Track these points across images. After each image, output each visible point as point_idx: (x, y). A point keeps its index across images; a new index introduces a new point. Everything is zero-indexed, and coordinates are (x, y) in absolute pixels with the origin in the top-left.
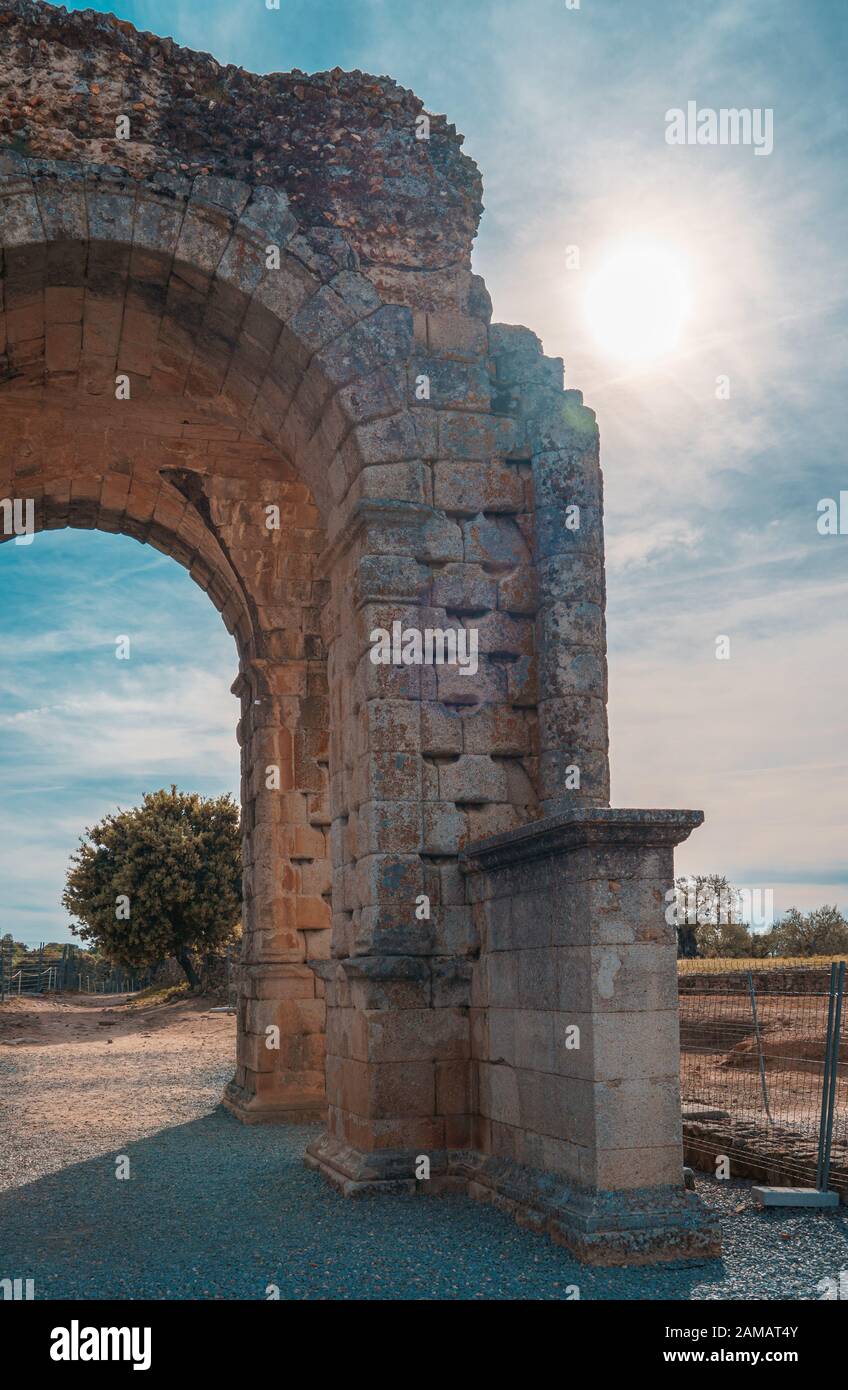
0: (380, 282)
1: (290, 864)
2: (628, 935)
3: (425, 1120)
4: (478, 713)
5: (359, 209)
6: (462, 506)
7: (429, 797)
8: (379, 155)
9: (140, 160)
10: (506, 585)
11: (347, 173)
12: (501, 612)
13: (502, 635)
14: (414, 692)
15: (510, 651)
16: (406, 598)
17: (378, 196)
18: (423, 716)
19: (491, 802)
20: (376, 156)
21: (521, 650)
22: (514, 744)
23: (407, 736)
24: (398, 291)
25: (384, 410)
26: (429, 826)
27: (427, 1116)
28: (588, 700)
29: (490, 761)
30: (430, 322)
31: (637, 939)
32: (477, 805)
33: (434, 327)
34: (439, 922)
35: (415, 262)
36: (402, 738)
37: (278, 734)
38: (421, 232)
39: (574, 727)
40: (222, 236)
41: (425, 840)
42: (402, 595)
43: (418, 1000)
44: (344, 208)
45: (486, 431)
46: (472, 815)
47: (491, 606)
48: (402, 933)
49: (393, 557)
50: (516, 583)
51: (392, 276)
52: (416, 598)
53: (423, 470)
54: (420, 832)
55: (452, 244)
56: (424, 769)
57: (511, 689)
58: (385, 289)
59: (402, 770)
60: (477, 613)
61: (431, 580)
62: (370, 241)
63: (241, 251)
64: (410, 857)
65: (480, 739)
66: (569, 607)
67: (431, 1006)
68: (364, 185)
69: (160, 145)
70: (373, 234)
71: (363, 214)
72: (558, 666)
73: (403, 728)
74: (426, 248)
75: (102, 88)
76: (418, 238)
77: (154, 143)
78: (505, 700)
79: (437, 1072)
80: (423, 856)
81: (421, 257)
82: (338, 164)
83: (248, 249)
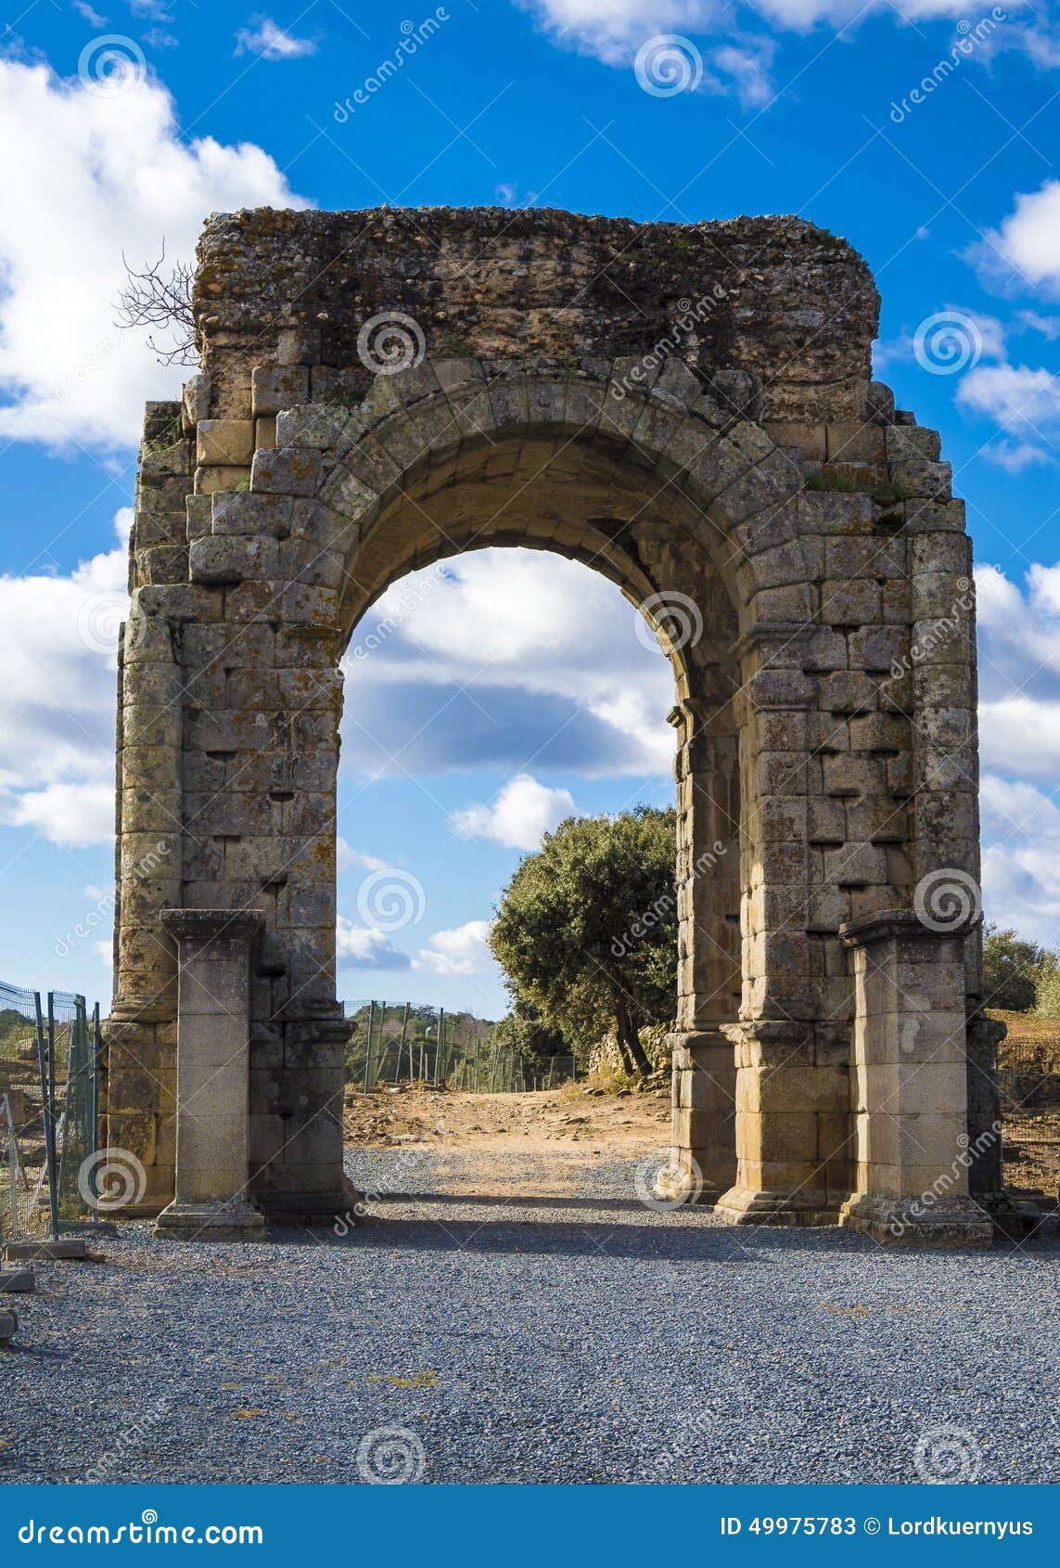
0: (783, 400)
1: (725, 922)
2: (927, 1006)
3: (808, 1164)
4: (860, 805)
5: (761, 342)
6: (846, 620)
7: (815, 881)
8: (779, 294)
9: (570, 324)
10: (886, 689)
11: (749, 314)
12: (883, 712)
13: (883, 734)
14: (802, 788)
15: (890, 747)
16: (795, 707)
17: (780, 328)
18: (810, 809)
19: (872, 884)
20: (776, 295)
21: (901, 746)
22: (893, 832)
23: (795, 828)
24: (799, 407)
25: (777, 541)
26: (814, 906)
27: (810, 1161)
28: (953, 795)
29: (871, 847)
30: (830, 434)
31: (933, 1008)
32: (860, 886)
33: (833, 438)
34: (823, 992)
35: (817, 378)
36: (790, 829)
37: (712, 778)
38: (820, 353)
39: (939, 819)
40: (637, 406)
41: (811, 919)
42: (791, 703)
43: (803, 1060)
44: (748, 344)
45: (869, 551)
46: (855, 895)
47: (872, 709)
48: (790, 1001)
49: (783, 671)
50: (896, 686)
51: (793, 393)
52: (803, 706)
53: (811, 591)
54: (806, 912)
55: (849, 360)
56: (810, 857)
57: (891, 782)
58: (788, 406)
59: (790, 858)
60: (862, 714)
61: (817, 689)
62: (773, 365)
63: (653, 417)
64: (797, 934)
65: (862, 829)
66: (937, 712)
67: (815, 1065)
68: (766, 322)
69: (588, 307)
70: (775, 359)
71: (766, 345)
72: (927, 765)
73: (792, 821)
74: (826, 365)
75: (538, 268)
76: (818, 357)
77: (582, 307)
78: (885, 792)
79: (819, 1122)
80: (809, 932)
81: (821, 371)
82: (742, 307)
83: (659, 415)
